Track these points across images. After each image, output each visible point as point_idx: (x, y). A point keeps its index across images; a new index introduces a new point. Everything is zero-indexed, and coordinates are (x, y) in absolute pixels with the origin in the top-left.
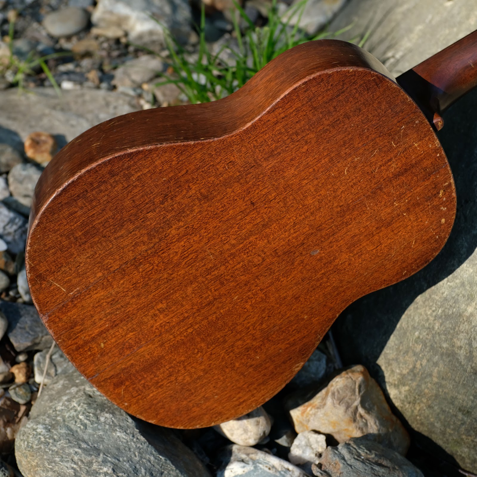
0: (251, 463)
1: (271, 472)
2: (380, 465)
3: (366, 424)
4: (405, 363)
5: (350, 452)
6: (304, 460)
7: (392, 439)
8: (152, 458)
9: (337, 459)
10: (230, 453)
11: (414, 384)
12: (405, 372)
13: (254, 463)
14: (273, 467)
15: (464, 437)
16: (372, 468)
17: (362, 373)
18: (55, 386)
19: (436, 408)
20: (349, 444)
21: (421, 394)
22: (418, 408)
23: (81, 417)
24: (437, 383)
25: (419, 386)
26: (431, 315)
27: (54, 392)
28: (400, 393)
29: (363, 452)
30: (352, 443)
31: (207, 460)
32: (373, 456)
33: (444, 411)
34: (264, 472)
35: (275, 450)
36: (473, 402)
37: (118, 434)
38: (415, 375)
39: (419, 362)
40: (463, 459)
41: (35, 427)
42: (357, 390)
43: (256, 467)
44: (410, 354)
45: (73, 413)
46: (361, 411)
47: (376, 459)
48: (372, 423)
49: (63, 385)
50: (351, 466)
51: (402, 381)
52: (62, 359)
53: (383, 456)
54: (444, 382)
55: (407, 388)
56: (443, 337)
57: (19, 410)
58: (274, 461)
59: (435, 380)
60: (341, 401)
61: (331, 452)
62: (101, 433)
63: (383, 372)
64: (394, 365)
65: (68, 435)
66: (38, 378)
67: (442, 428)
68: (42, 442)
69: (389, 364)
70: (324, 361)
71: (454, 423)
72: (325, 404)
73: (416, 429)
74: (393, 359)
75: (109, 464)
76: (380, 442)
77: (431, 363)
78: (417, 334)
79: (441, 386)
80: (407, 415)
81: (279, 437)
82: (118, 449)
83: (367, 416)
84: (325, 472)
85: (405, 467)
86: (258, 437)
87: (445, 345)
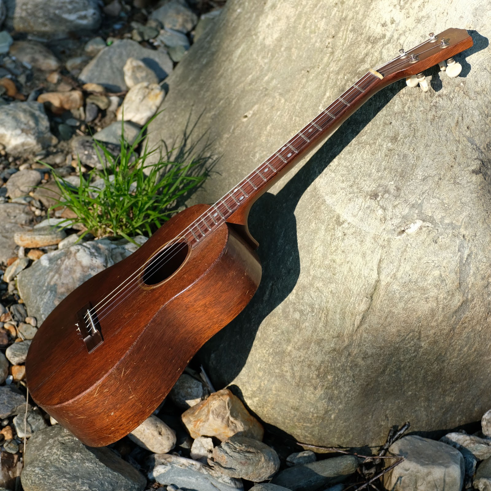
0: (169, 464)
1: (182, 468)
2: (249, 452)
3: (236, 427)
4: (254, 384)
5: (230, 448)
6: (201, 456)
7: (253, 432)
8: (110, 475)
9: (222, 454)
10: (154, 460)
11: (261, 396)
12: (255, 389)
13: (170, 464)
14: (183, 464)
15: (297, 423)
16: (245, 456)
17: (228, 394)
18: (37, 439)
19: (277, 409)
20: (228, 443)
21: (266, 402)
22: (266, 410)
23: (61, 458)
24: (275, 394)
25: (264, 397)
26: (266, 353)
27: (38, 445)
28: (253, 402)
29: (238, 446)
30: (229, 441)
31: (139, 466)
32: (244, 447)
33: (282, 410)
34: (178, 468)
35: (181, 452)
36: (299, 403)
37: (87, 464)
38: (261, 391)
39: (263, 383)
40: (298, 436)
41: (33, 469)
42: (227, 406)
43: (172, 467)
44: (256, 378)
45: (55, 457)
46: (231, 419)
47: (246, 449)
48: (239, 425)
49: (42, 438)
50: (231, 456)
51: (253, 395)
52: (34, 420)
53: (250, 446)
54: (280, 393)
55: (257, 399)
56: (275, 366)
57: (13, 458)
58: (183, 460)
59: (274, 392)
60: (218, 415)
61: (218, 450)
62: (76, 466)
63: (240, 390)
64: (247, 385)
65: (56, 471)
66: (20, 435)
67: (283, 420)
68: (41, 479)
69: (244, 385)
70: (201, 387)
71: (290, 417)
72: (208, 419)
73: (266, 422)
74: (246, 382)
75: (86, 485)
76: (246, 436)
77: (270, 382)
78: (259, 365)
79: (278, 396)
80: (260, 414)
81: (182, 443)
82: (89, 474)
83: (235, 422)
84: (216, 462)
85: (264, 450)
86: (170, 447)
87: (277, 371)
